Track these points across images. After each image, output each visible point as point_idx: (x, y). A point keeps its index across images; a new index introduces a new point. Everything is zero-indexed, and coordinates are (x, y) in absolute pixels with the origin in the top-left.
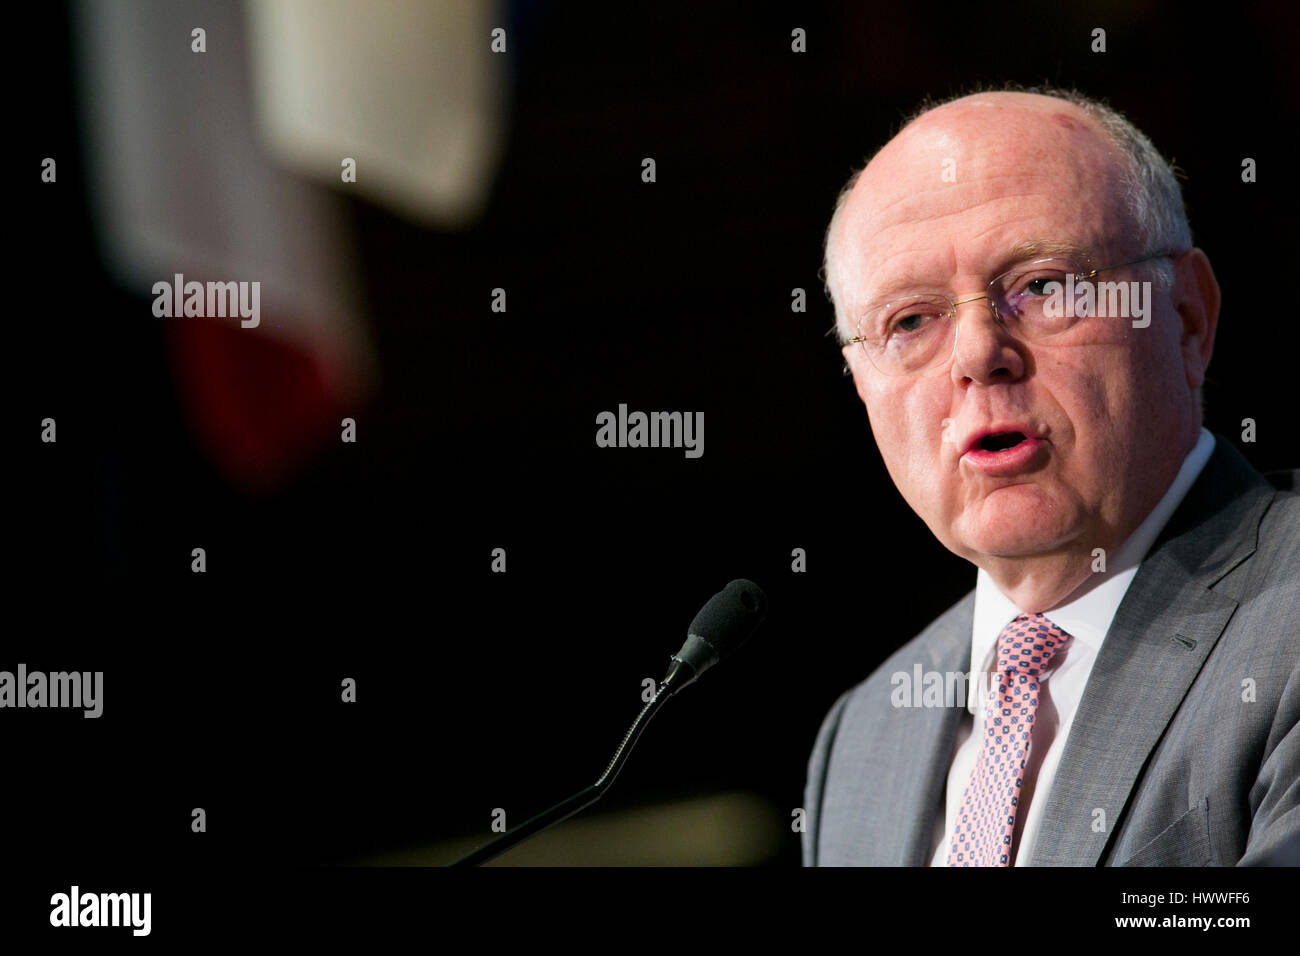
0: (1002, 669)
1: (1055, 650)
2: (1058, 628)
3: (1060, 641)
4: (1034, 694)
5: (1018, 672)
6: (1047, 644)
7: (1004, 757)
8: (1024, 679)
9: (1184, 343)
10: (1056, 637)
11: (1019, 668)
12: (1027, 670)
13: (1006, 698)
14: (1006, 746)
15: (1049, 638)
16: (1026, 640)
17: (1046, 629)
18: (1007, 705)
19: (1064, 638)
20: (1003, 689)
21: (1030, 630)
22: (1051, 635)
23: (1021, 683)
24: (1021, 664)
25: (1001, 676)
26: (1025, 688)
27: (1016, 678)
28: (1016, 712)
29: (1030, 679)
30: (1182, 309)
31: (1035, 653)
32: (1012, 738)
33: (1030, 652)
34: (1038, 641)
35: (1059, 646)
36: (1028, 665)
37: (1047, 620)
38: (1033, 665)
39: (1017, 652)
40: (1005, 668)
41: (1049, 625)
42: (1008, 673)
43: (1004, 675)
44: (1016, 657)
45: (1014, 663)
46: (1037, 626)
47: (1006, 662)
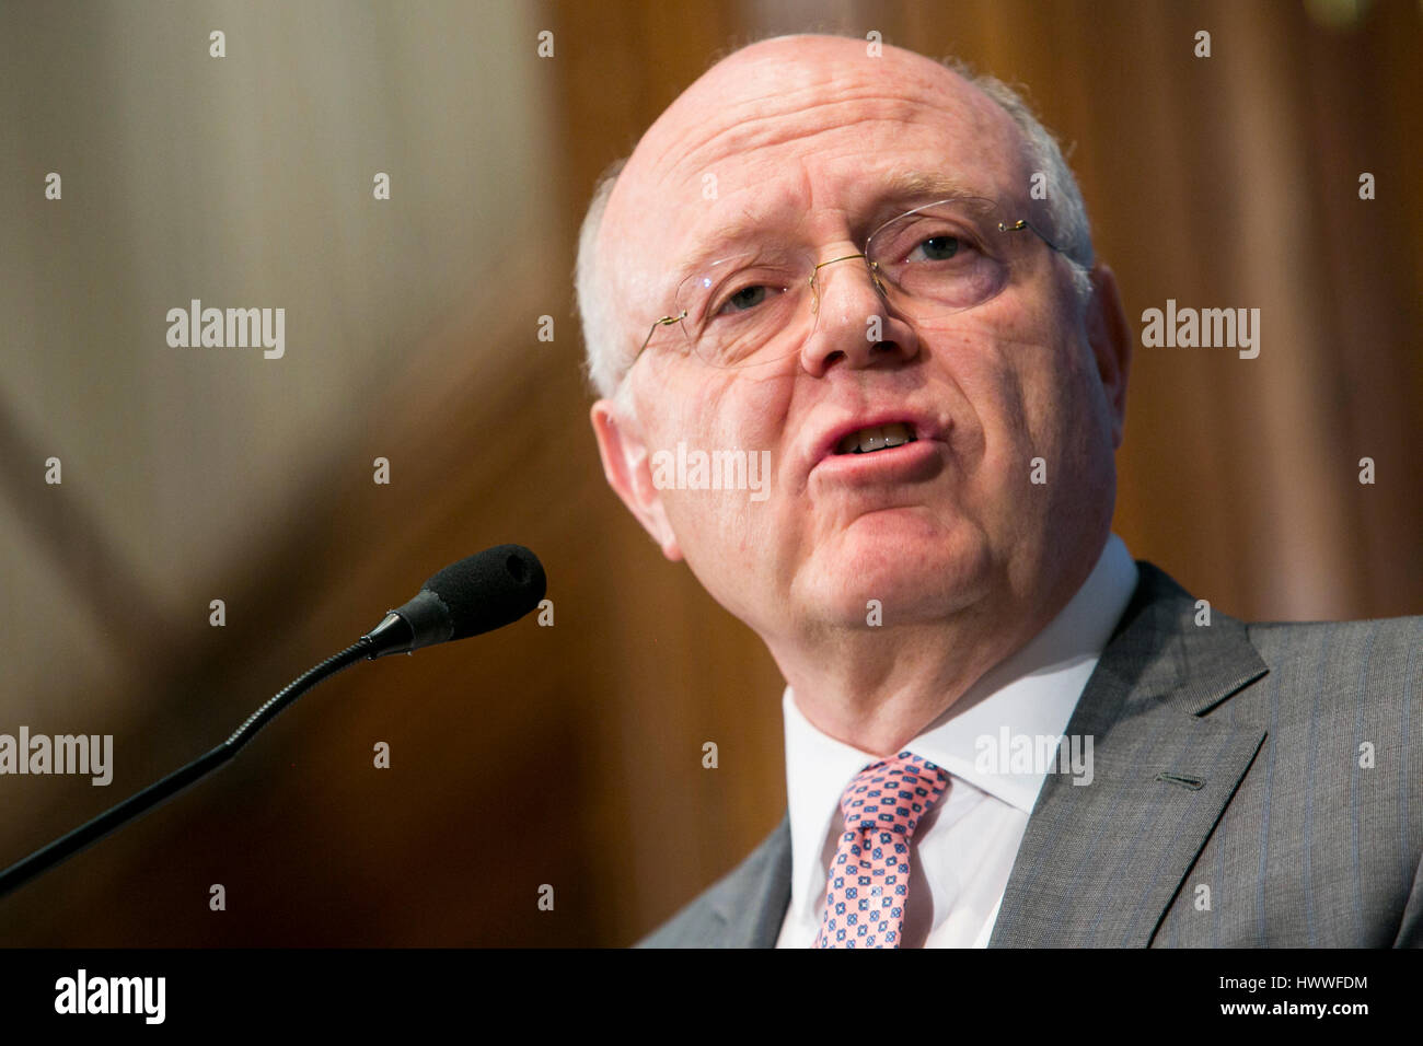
0: (851, 826)
1: (928, 803)
2: (935, 768)
3: (936, 790)
4: (903, 858)
5: (878, 828)
6: (918, 790)
8: (886, 839)
10: (930, 782)
11: (879, 823)
12: (891, 825)
13: (862, 863)
14: (865, 927)
15: (920, 783)
16: (887, 786)
17: (916, 770)
18: (863, 872)
19: (940, 785)
20: (857, 851)
21: (892, 773)
22: (923, 779)
23: (884, 842)
24: (881, 817)
25: (853, 835)
26: (889, 850)
27: (875, 839)
28: (878, 881)
29: (896, 838)
31: (901, 802)
32: (875, 915)
33: (893, 801)
34: (905, 786)
35: (933, 797)
36: (891, 818)
37: (917, 759)
38: (898, 820)
39: (876, 801)
40: (856, 824)
41: (920, 765)
42: (864, 829)
43: (856, 831)
44: (875, 809)
45: (873, 816)
46: (901, 767)
47: (858, 817)
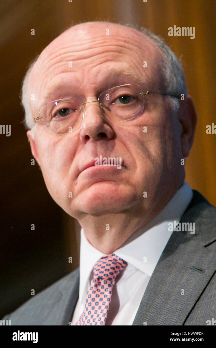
0: (95, 277)
1: (120, 271)
2: (122, 260)
3: (122, 267)
4: (110, 289)
5: (103, 279)
6: (117, 267)
7: (95, 316)
8: (105, 282)
9: (182, 137)
10: (121, 264)
11: (104, 277)
12: (107, 278)
13: (97, 290)
14: (97, 311)
15: (118, 265)
16: (107, 265)
17: (116, 260)
18: (98, 293)
19: (124, 265)
20: (96, 286)
21: (109, 261)
22: (118, 263)
23: (105, 283)
24: (104, 275)
25: (95, 280)
26: (106, 286)
27: (102, 282)
28: (102, 296)
29: (109, 282)
30: (181, 122)
31: (111, 271)
32: (100, 308)
33: (109, 270)
34: (113, 265)
35: (121, 269)
36: (108, 276)
37: (117, 257)
38: (110, 276)
39: (103, 270)
40: (97, 277)
41: (118, 259)
42: (99, 279)
43: (97, 279)
44: (103, 272)
45: (101, 275)
46: (112, 259)
47: (97, 275)
